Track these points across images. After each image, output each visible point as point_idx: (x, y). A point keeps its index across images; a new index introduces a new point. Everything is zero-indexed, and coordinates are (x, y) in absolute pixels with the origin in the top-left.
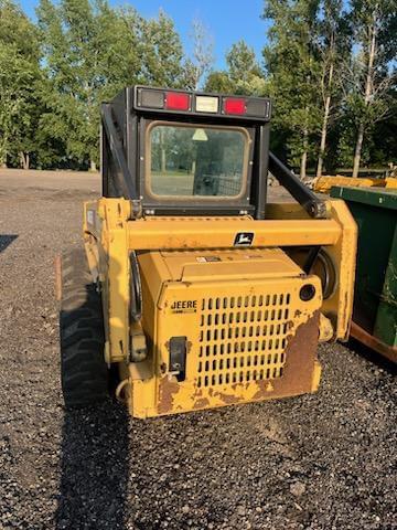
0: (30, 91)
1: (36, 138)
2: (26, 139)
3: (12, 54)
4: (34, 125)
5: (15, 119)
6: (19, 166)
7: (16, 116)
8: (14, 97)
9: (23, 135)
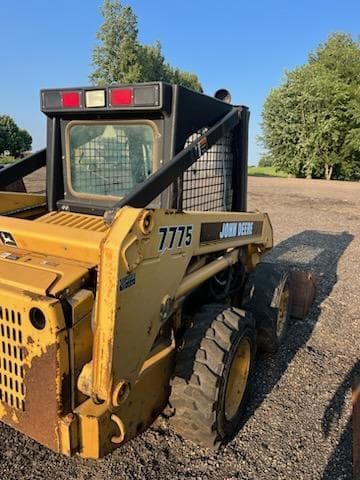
0: (345, 110)
1: (342, 152)
2: (333, 153)
3: (333, 79)
4: (341, 140)
5: (326, 136)
6: (322, 177)
7: (327, 133)
8: (328, 117)
9: (330, 150)
